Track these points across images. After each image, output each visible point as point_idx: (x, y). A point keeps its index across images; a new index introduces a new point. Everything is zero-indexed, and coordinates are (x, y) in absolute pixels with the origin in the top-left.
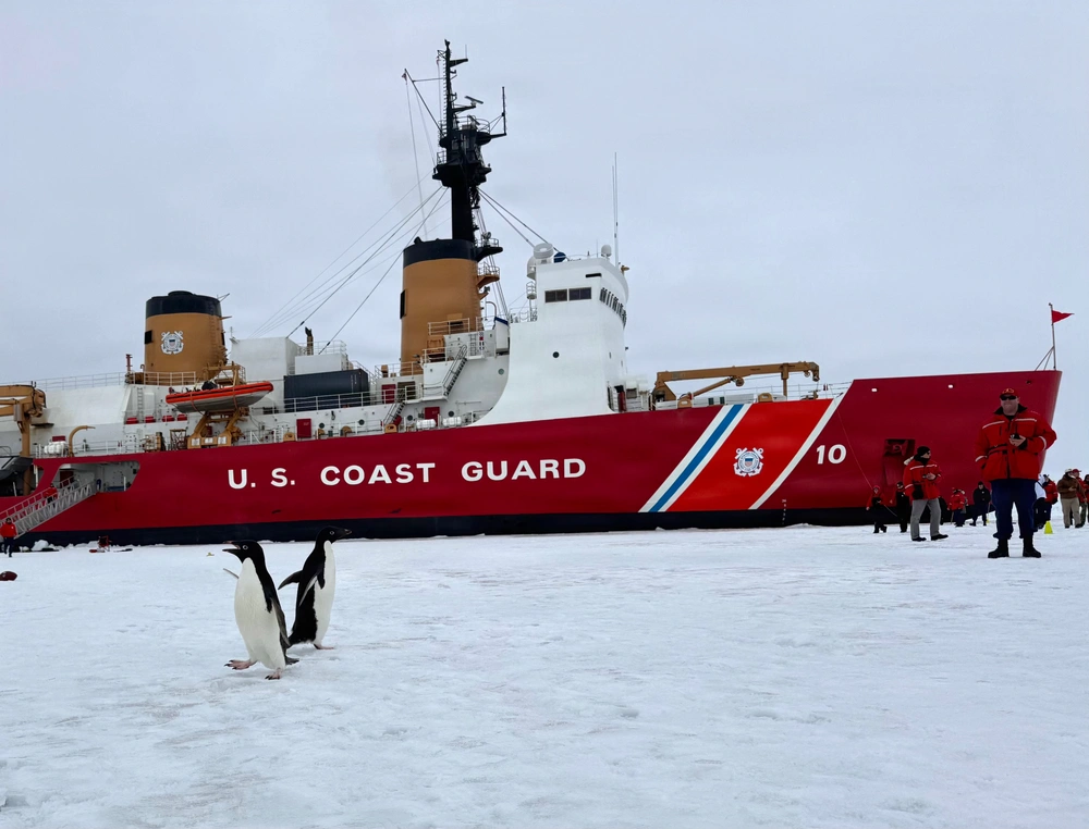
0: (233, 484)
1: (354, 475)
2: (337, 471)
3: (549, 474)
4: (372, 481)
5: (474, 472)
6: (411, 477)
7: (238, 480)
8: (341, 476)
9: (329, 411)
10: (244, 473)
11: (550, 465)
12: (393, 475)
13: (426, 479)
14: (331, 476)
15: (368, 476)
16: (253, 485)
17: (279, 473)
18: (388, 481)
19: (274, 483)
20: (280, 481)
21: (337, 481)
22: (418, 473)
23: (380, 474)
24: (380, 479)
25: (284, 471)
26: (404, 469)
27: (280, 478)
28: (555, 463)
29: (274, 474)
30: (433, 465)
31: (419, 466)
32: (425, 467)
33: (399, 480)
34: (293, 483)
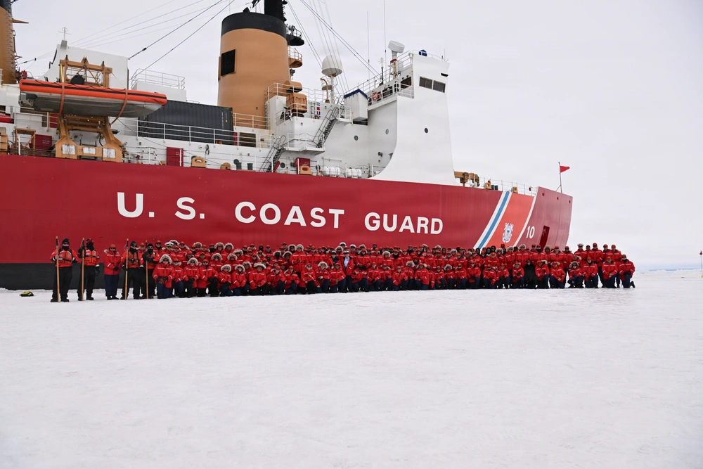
0: (122, 211)
1: (270, 214)
2: (253, 208)
3: (422, 229)
4: (287, 223)
5: (374, 222)
6: (323, 221)
7: (131, 206)
8: (257, 213)
9: (203, 145)
10: (140, 198)
11: (423, 222)
12: (308, 218)
13: (336, 225)
14: (245, 212)
15: (284, 216)
16: (152, 215)
17: (185, 203)
18: (303, 224)
19: (178, 214)
20: (187, 213)
21: (252, 219)
22: (330, 218)
23: (296, 216)
24: (295, 221)
25: (192, 201)
26: (318, 213)
27: (185, 208)
28: (426, 220)
29: (180, 202)
30: (342, 212)
31: (331, 211)
32: (337, 213)
33: (313, 224)
34: (202, 216)
